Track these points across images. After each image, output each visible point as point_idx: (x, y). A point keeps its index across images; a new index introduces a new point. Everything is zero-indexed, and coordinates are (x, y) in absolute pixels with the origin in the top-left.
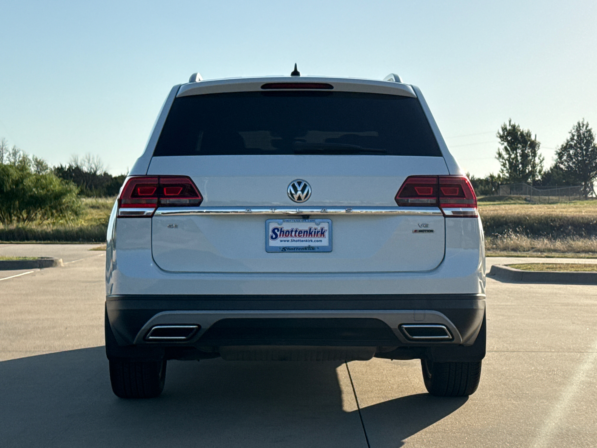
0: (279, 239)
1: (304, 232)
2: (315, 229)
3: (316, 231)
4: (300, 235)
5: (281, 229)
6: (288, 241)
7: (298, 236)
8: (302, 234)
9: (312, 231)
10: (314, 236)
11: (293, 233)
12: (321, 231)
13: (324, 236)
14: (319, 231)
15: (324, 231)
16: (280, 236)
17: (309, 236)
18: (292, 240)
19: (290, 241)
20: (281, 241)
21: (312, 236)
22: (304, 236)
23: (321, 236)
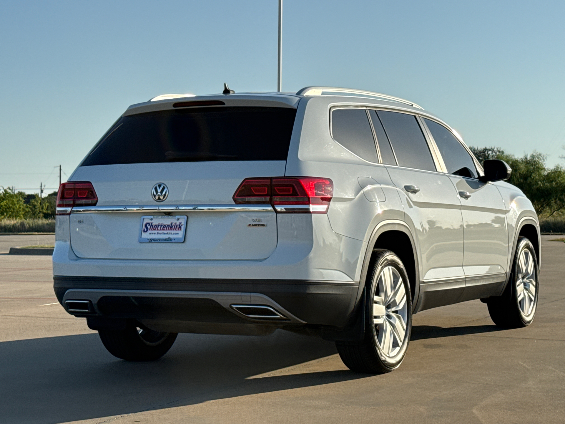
0: (149, 232)
1: (167, 226)
2: (175, 224)
3: (176, 225)
4: (164, 228)
5: (152, 224)
6: (155, 234)
7: (162, 230)
8: (165, 228)
9: (173, 226)
10: (174, 229)
11: (159, 227)
12: (179, 225)
13: (180, 229)
14: (178, 226)
15: (181, 226)
16: (150, 229)
17: (170, 229)
18: (157, 233)
19: (156, 233)
20: (150, 234)
21: (172, 229)
22: (166, 229)
23: (178, 229)
